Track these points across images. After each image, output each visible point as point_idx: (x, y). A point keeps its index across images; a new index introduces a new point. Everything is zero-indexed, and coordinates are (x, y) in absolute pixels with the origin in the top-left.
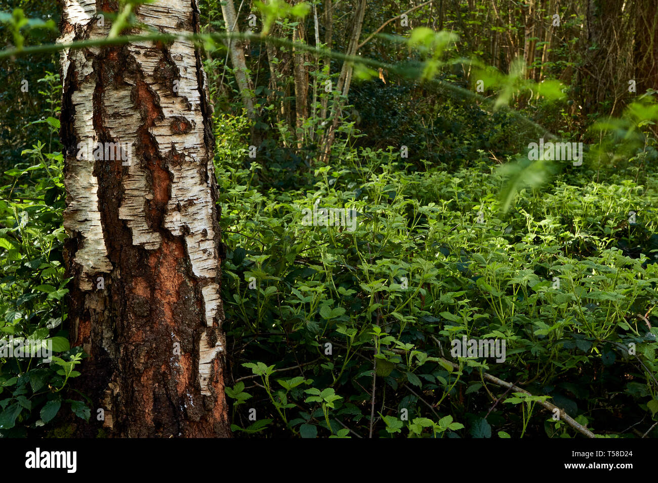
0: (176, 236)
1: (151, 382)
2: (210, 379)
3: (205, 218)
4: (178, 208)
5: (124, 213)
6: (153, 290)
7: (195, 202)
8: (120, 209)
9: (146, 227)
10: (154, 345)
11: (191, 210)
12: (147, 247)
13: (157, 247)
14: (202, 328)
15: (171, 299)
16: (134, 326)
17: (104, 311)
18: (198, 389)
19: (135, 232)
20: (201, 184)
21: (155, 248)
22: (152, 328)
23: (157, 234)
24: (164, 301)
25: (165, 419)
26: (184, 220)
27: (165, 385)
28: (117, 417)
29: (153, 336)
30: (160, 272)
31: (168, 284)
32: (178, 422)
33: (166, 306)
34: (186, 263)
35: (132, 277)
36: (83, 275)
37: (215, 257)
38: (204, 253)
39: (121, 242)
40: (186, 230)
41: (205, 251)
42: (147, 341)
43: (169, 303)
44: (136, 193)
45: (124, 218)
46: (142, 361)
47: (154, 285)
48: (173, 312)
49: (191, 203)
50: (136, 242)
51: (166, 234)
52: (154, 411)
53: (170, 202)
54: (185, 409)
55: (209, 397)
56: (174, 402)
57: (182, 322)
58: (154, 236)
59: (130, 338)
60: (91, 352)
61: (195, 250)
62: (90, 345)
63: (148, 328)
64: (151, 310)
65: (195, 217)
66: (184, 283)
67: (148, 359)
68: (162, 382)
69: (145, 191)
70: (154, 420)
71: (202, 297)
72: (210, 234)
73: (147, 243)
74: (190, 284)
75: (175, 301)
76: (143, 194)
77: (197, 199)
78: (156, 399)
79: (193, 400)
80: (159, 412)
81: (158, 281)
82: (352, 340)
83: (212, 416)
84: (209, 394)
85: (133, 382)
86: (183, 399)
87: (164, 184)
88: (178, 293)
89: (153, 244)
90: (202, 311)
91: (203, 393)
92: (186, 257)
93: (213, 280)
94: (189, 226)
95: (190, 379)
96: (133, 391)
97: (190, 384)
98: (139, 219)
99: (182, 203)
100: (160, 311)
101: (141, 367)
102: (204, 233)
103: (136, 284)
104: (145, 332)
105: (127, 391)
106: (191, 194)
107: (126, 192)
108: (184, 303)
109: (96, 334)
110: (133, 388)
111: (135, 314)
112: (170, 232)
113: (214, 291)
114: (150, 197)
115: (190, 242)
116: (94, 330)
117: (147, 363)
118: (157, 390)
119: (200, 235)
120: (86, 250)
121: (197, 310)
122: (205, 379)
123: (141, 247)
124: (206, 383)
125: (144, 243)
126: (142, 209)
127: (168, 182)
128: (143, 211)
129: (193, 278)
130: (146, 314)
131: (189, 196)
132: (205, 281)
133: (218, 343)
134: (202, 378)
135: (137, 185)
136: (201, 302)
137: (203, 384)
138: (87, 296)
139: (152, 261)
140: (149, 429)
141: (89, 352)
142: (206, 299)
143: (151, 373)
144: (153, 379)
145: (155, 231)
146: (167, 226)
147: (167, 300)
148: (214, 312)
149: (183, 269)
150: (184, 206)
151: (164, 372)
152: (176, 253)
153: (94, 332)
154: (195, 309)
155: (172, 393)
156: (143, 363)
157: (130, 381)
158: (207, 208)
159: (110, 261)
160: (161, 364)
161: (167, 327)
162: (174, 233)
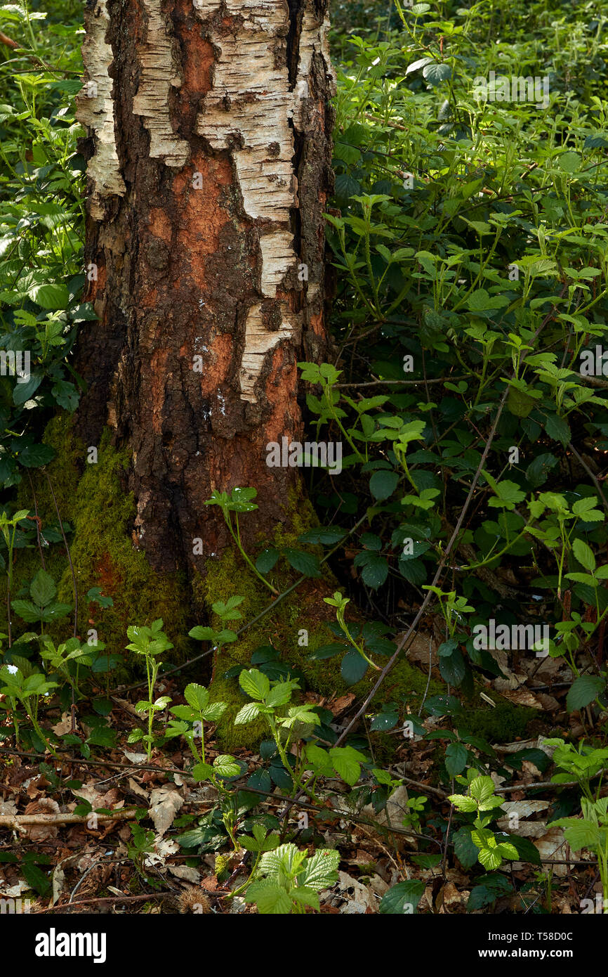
0: (217, 150)
1: (163, 369)
2: (259, 378)
3: (280, 125)
4: (225, 106)
5: (141, 106)
6: (176, 231)
7: (260, 97)
8: (135, 98)
9: (170, 130)
10: (171, 315)
11: (250, 109)
12: (169, 163)
13: (181, 163)
14: (252, 299)
15: (205, 247)
16: (146, 281)
17: (123, 255)
18: (235, 391)
19: (155, 137)
20: (276, 68)
21: (179, 165)
22: (170, 288)
23: (184, 143)
24: (192, 250)
25: (177, 428)
26: (235, 124)
27: (182, 377)
28: (121, 413)
29: (170, 301)
30: (188, 203)
31: (202, 224)
32: (197, 435)
33: (195, 257)
34: (234, 194)
35: (150, 206)
36: (94, 196)
37: (291, 190)
38: (270, 181)
39: (137, 151)
40: (236, 141)
41: (271, 178)
42: (161, 308)
43: (199, 253)
44: (158, 74)
45: (140, 113)
46: (153, 336)
47: (178, 222)
48: (204, 267)
49: (250, 98)
50: (154, 153)
51: (199, 144)
52: (164, 412)
53: (212, 94)
54: (208, 417)
55: (253, 405)
56: (193, 404)
57: (219, 285)
58: (180, 145)
59: (140, 299)
60: (104, 313)
61: (253, 174)
62: (103, 303)
63: (165, 288)
64: (170, 261)
65: (257, 121)
66: (229, 224)
67: (161, 335)
68: (179, 373)
69: (171, 73)
70: (163, 426)
71: (259, 251)
72: (287, 151)
73: (169, 156)
74: (240, 228)
75: (211, 252)
76: (168, 76)
77: (265, 93)
78: (167, 396)
79: (227, 407)
80: (170, 416)
81: (185, 218)
82: (489, 350)
83: (261, 435)
84: (254, 401)
85: (140, 364)
86: (209, 402)
87: (205, 64)
88: (216, 239)
89: (177, 158)
90: (257, 273)
91: (243, 397)
92: (235, 186)
93: (283, 225)
94: (244, 135)
95: (227, 373)
96: (140, 380)
97: (225, 382)
98: (162, 117)
99: (233, 98)
100: (184, 264)
101: (150, 345)
102: (274, 149)
103: (154, 219)
104: (161, 292)
105: (132, 377)
106: (252, 84)
107: (145, 72)
108: (226, 256)
109: (113, 288)
110: (140, 375)
111: (148, 264)
112: (207, 141)
113: (285, 244)
114: (177, 83)
115: (242, 162)
116: (110, 281)
117: (159, 341)
118: (170, 382)
119: (265, 152)
120: (98, 158)
121: (249, 270)
122: (250, 378)
123: (160, 162)
124: (252, 383)
125: (165, 156)
126: (165, 102)
127: (212, 60)
128: (166, 105)
129: (245, 219)
130: (161, 266)
131: (249, 86)
132: (268, 227)
133: (284, 325)
134: (247, 375)
135: (161, 62)
136: (255, 256)
137: (245, 384)
138: (101, 228)
139: (178, 185)
140: (155, 438)
141: (101, 313)
142: (265, 256)
143: (165, 356)
144: (167, 366)
145: (182, 137)
146: (201, 132)
147: (198, 249)
148: (280, 276)
149: (229, 203)
150: (237, 102)
151: (183, 358)
152: (220, 176)
153: (111, 285)
154: (245, 267)
155: (192, 391)
156: (153, 340)
157: (136, 364)
158: (285, 110)
159: (123, 177)
160: (179, 344)
161: (194, 290)
162: (214, 145)
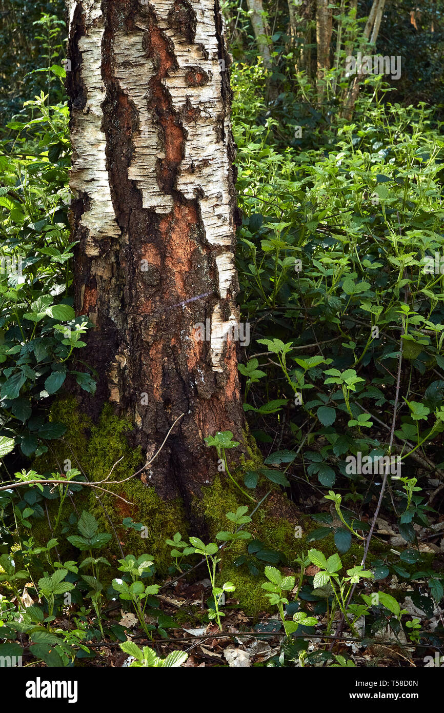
0: (189, 200)
1: (160, 356)
2: (222, 354)
3: (221, 180)
4: (192, 170)
5: (134, 173)
6: (163, 258)
7: (210, 162)
8: (129, 168)
9: (157, 188)
10: (164, 317)
11: (206, 171)
12: (158, 211)
13: (168, 211)
14: (215, 300)
15: (183, 268)
16: (142, 295)
17: (111, 279)
18: (209, 365)
19: (145, 194)
20: (217, 142)
21: (167, 212)
22: (162, 298)
23: (169, 197)
24: (175, 270)
25: (174, 395)
26: (198, 182)
27: (174, 360)
28: (124, 391)
29: (163, 307)
30: (171, 238)
31: (180, 252)
32: (188, 399)
33: (177, 275)
34: (199, 229)
35: (142, 242)
36: (89, 239)
37: (230, 224)
38: (219, 218)
39: (130, 205)
40: (200, 193)
41: (219, 216)
42: (157, 312)
43: (180, 272)
44: (147, 151)
45: (134, 179)
46: (151, 333)
47: (165, 252)
48: (184, 282)
49: (206, 163)
50: (146, 205)
51: (178, 197)
52: (163, 386)
53: (184, 162)
54: (195, 385)
55: (221, 373)
56: (184, 377)
57: (194, 293)
58: (165, 198)
59: (138, 308)
60: (97, 322)
61: (209, 215)
62: (96, 314)
63: (157, 298)
64: (161, 279)
65: (210, 179)
66: (196, 250)
67: (157, 331)
68: (172, 357)
69: (157, 149)
70: (162, 396)
71: (216, 267)
72: (226, 198)
73: (158, 206)
74: (203, 252)
75: (187, 270)
76: (154, 152)
77: (213, 159)
78: (165, 374)
79: (204, 377)
80: (169, 388)
81: (169, 248)
82: (377, 318)
83: (224, 394)
84: (221, 371)
85: (141, 354)
86: (193, 375)
87: (177, 142)
88: (190, 261)
89: (165, 207)
90: (216, 282)
91: (214, 369)
92: (200, 223)
93: (228, 248)
94: (204, 188)
95: (201, 354)
96: (141, 365)
97: (201, 359)
98: (150, 180)
99: (196, 164)
100: (170, 280)
101: (150, 339)
102: (219, 197)
103: (146, 251)
104: (155, 302)
105: (134, 364)
106: (206, 154)
107: (136, 150)
108: (197, 273)
109: (103, 303)
110: (141, 361)
111: (144, 283)
112: (182, 195)
113: (228, 261)
114: (162, 156)
115: (204, 206)
116: (100, 298)
117: (156, 336)
118: (166, 364)
119: (215, 199)
120: (93, 212)
121: (210, 280)
122: (217, 355)
123: (151, 211)
124: (218, 358)
125: (155, 207)
126: (153, 169)
127: (181, 139)
128: (154, 172)
129: (207, 246)
130: (155, 284)
131: (203, 155)
132: (220, 250)
133: (232, 317)
134: (214, 354)
135: (148, 143)
136: (214, 271)
137: (215, 360)
138: (93, 261)
139: (163, 226)
140: (157, 405)
141: (95, 322)
142: (220, 269)
143: (160, 346)
144: (162, 353)
145: (166, 193)
146: (180, 188)
147: (179, 269)
148: (228, 283)
149: (195, 235)
150: (199, 166)
151: (174, 346)
152: (189, 218)
153: (101, 301)
154: (207, 279)
155: (182, 368)
156: (152, 336)
157: (137, 354)
158: (223, 170)
159: (118, 224)
160: (170, 337)
161: (178, 298)
162: (187, 196)
